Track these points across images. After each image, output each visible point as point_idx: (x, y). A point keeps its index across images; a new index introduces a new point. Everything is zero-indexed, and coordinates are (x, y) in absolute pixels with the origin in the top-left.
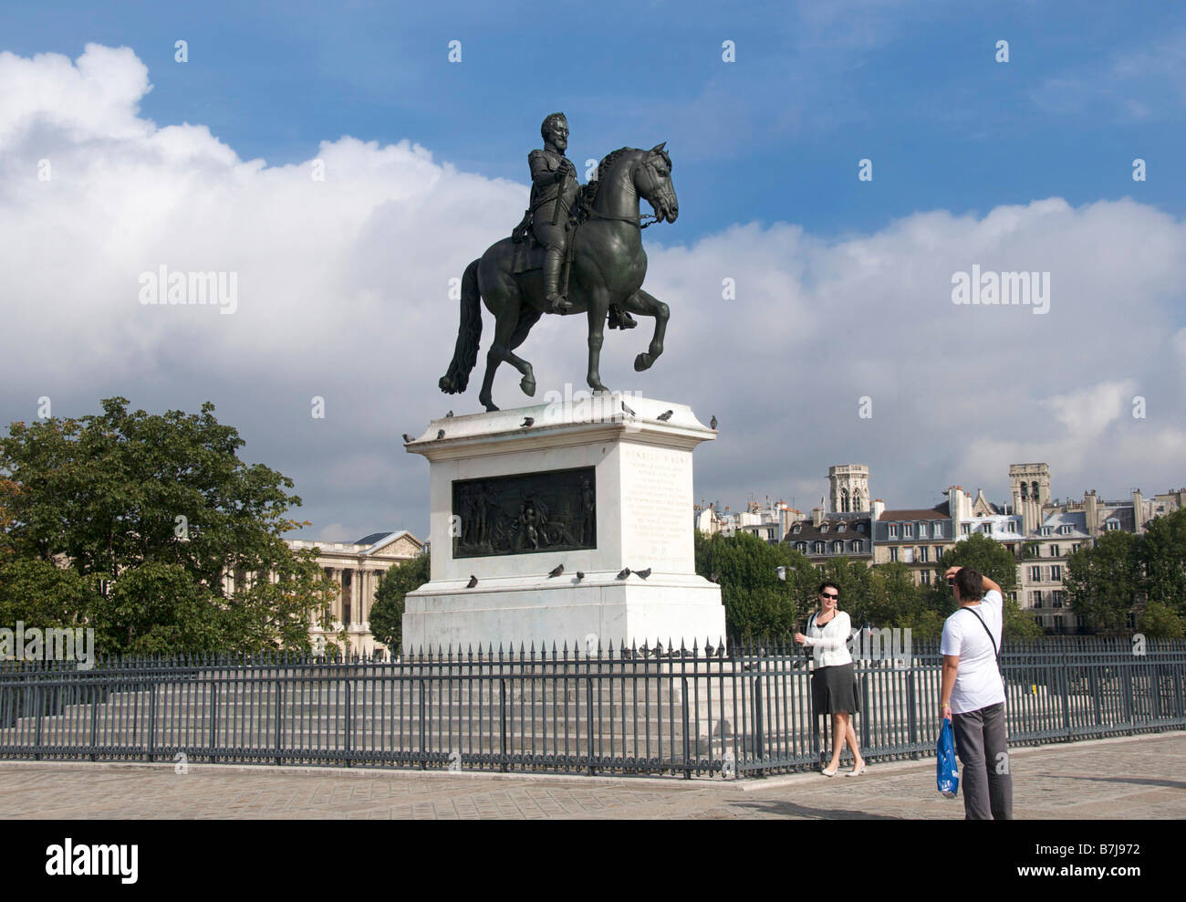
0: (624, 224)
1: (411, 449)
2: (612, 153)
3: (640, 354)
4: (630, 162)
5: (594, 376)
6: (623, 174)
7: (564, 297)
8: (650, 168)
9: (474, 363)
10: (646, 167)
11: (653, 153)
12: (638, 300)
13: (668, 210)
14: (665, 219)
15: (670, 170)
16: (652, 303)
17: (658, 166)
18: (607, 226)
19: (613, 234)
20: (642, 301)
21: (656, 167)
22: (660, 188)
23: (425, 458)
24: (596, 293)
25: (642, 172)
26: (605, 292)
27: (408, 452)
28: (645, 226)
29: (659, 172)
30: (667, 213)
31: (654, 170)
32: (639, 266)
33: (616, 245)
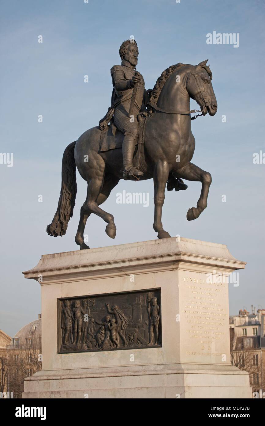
0: (179, 116)
3: (191, 208)
5: (159, 224)
7: (137, 168)
9: (71, 215)
10: (195, 77)
12: (189, 171)
13: (210, 106)
15: (211, 79)
16: (199, 172)
17: (203, 76)
19: (172, 124)
20: (192, 170)
22: (204, 92)
24: (160, 165)
25: (192, 80)
26: (166, 164)
28: (194, 118)
29: (204, 80)
30: (209, 109)
31: (200, 79)
32: (189, 146)
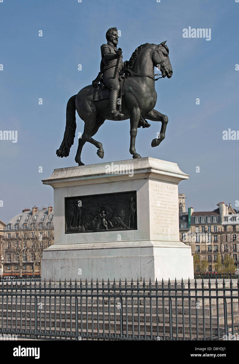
0: (148, 78)
1: (45, 183)
2: (141, 45)
3: (154, 139)
4: (150, 50)
5: (133, 149)
6: (146, 55)
7: (120, 112)
8: (159, 53)
10: (158, 52)
11: (161, 46)
12: (153, 114)
13: (168, 72)
14: (166, 76)
15: (168, 54)
16: (160, 115)
17: (163, 52)
18: (140, 79)
19: (143, 83)
20: (155, 114)
21: (162, 52)
22: (164, 62)
23: (51, 187)
24: (135, 110)
25: (156, 54)
26: (139, 110)
27: (43, 184)
28: (157, 80)
29: (164, 54)
30: (167, 74)
31: (162, 53)
32: (154, 98)
33: (144, 87)
